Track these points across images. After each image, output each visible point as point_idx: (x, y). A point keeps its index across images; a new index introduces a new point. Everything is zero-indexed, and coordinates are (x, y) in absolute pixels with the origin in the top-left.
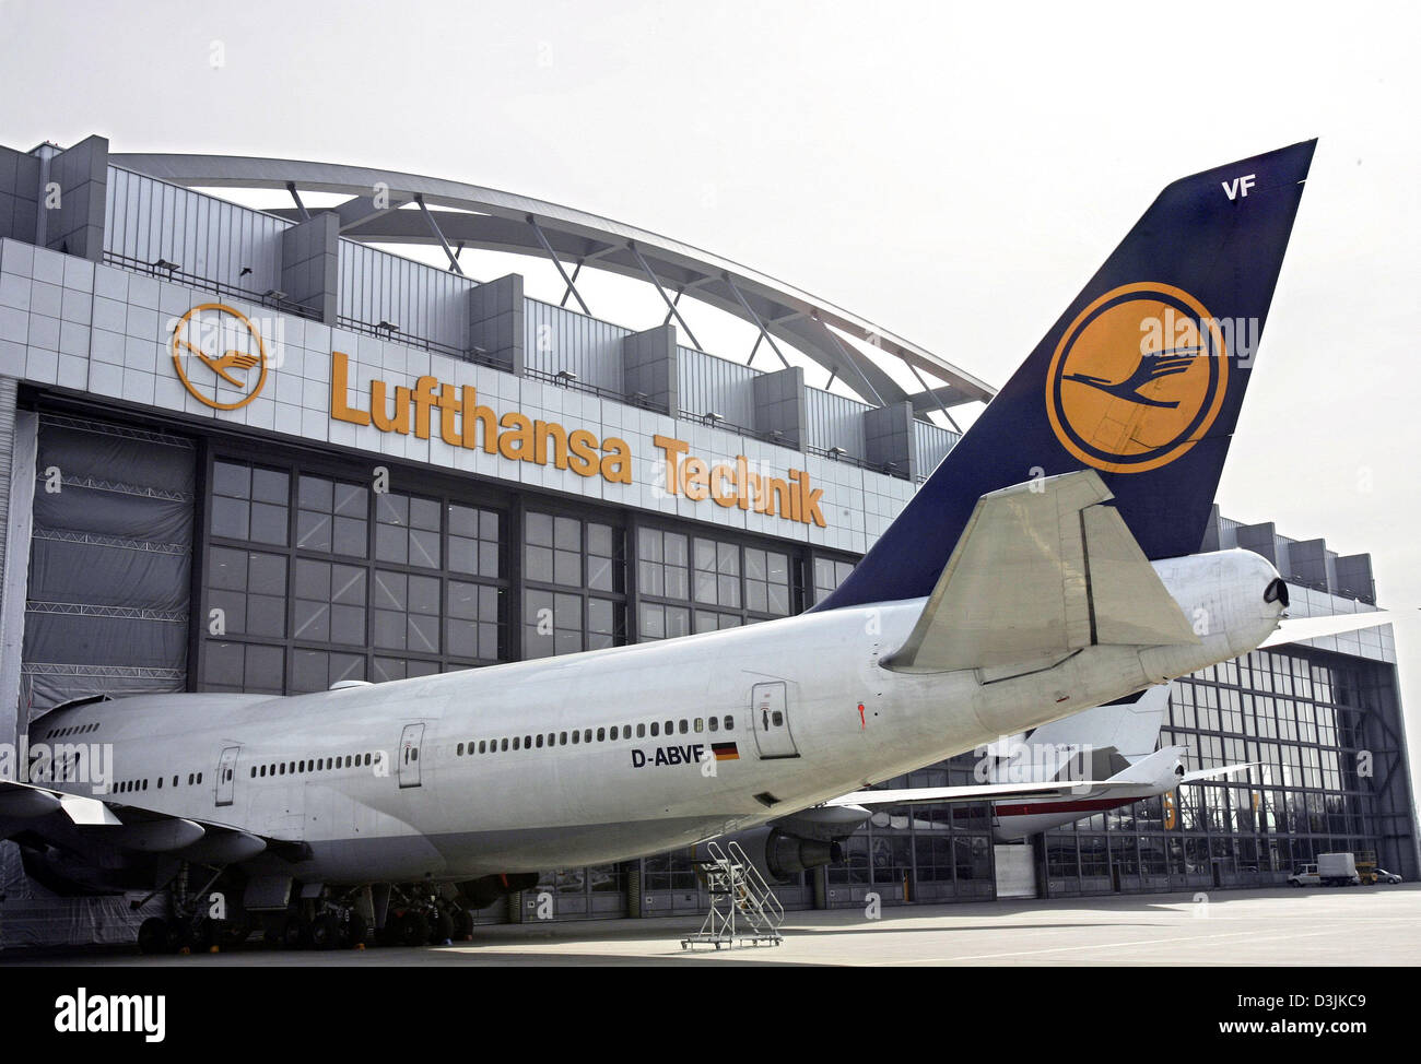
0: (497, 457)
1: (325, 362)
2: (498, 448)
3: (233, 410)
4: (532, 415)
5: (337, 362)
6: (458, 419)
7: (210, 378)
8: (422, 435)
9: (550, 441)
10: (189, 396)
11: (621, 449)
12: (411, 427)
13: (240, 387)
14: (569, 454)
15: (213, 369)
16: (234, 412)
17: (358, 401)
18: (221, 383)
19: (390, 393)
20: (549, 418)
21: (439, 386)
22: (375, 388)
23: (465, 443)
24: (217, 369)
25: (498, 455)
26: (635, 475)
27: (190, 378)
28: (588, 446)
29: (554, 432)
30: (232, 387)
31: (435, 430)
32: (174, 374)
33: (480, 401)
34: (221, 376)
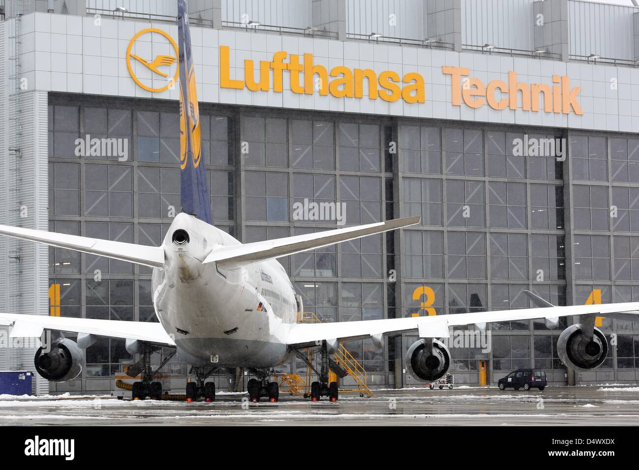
0: (329, 97)
1: (216, 52)
2: (329, 91)
3: (163, 91)
4: (351, 66)
5: (224, 52)
6: (301, 76)
7: (148, 74)
8: (278, 91)
9: (365, 82)
10: (137, 86)
11: (416, 79)
12: (271, 86)
13: (166, 77)
14: (379, 88)
15: (149, 69)
16: (163, 92)
17: (236, 74)
18: (155, 75)
19: (257, 66)
20: (364, 66)
21: (288, 56)
22: (248, 64)
23: (307, 92)
24: (152, 69)
25: (329, 95)
26: (427, 96)
27: (137, 76)
28: (392, 80)
29: (368, 75)
30: (160, 78)
31: (286, 85)
32: (128, 76)
33: (317, 62)
34: (155, 72)
